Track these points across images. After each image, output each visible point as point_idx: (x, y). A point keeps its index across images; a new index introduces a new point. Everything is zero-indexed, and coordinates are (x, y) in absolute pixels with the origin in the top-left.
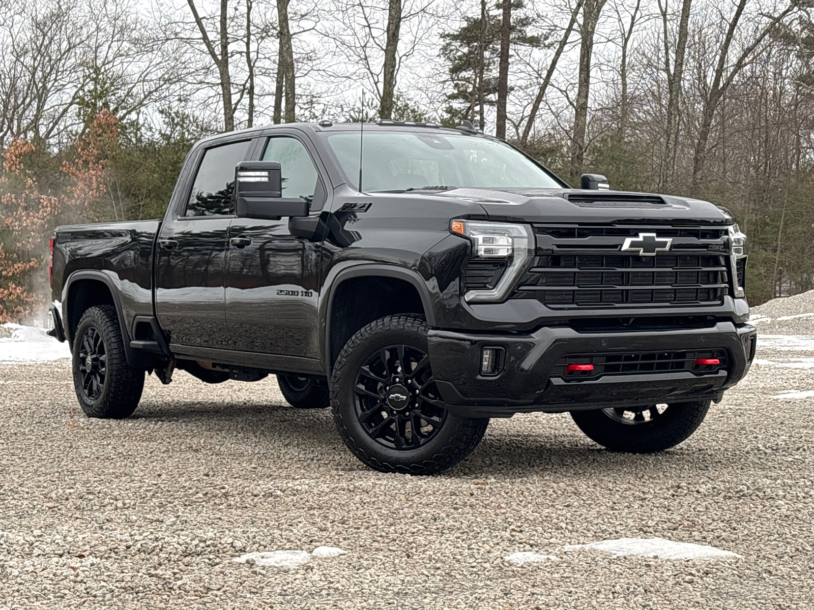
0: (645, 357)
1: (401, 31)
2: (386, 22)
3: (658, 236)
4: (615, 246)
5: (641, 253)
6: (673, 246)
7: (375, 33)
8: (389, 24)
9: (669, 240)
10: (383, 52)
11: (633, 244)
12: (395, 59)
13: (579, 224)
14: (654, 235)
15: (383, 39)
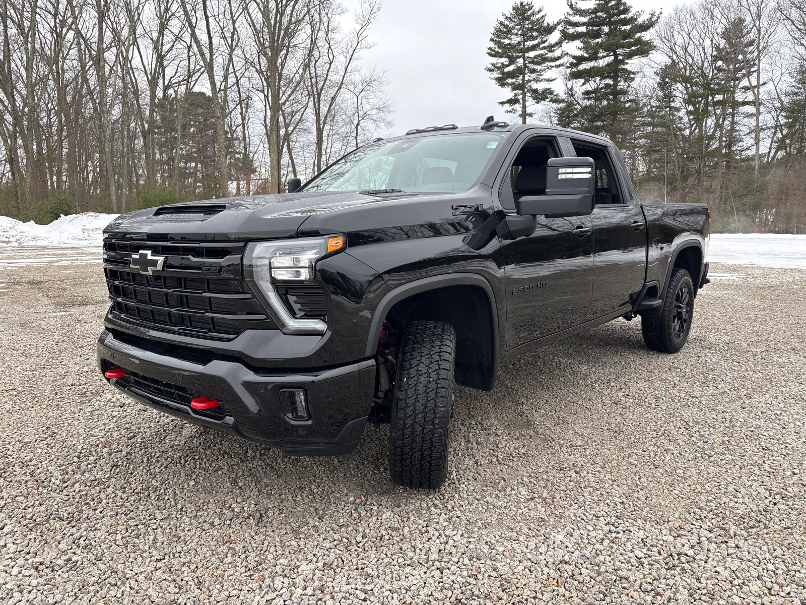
5: (140, 271)
6: (165, 265)
9: (160, 259)
11: (133, 262)
14: (149, 252)
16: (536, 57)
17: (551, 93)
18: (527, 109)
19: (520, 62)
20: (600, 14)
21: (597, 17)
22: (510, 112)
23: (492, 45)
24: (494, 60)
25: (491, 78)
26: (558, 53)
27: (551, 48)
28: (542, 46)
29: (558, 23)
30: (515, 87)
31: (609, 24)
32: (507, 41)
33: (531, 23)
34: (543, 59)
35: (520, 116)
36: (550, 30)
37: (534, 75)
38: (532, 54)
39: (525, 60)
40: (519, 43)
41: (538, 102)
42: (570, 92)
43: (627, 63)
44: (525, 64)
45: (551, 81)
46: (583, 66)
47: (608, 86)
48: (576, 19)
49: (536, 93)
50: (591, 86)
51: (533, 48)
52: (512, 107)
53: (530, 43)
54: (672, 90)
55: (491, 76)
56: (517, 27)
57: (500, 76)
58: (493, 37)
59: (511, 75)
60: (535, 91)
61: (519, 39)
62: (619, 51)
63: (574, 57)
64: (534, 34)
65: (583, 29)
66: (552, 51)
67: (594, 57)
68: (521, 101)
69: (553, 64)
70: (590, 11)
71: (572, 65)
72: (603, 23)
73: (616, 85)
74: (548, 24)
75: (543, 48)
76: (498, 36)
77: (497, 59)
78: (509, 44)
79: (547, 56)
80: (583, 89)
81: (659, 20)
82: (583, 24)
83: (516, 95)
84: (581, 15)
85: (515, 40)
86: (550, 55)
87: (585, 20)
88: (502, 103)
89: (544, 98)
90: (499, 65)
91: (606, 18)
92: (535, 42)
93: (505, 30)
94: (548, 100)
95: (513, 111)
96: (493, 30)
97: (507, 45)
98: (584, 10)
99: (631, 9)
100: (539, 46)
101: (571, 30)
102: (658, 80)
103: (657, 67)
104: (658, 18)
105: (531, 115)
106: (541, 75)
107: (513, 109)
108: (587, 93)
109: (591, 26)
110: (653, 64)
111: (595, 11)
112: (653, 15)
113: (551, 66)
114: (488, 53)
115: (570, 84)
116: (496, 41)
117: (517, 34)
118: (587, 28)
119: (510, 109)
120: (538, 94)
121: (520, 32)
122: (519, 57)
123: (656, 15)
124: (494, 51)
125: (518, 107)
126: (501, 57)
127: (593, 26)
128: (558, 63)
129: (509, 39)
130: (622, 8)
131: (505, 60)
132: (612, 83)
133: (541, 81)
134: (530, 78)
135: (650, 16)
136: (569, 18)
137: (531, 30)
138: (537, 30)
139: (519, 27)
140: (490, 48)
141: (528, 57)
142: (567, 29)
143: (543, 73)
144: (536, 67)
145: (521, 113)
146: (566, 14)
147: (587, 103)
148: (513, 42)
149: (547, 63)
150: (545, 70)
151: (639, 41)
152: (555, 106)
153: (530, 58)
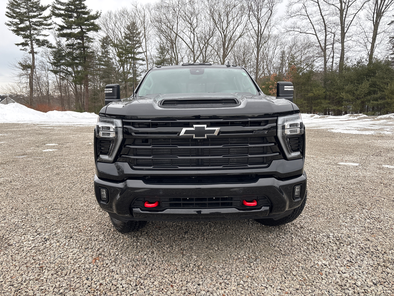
0: (197, 199)
1: (377, 38)
2: (372, 36)
3: (207, 126)
4: (175, 133)
5: (194, 137)
6: (220, 132)
7: (369, 39)
8: (373, 36)
9: (217, 129)
10: (371, 44)
11: (187, 132)
12: (374, 45)
13: (153, 119)
14: (205, 126)
15: (371, 40)
16: (36, 22)
17: (48, 42)
18: (34, 49)
19: (27, 23)
20: (71, 6)
21: (69, 8)
22: (23, 50)
23: (8, 11)
24: (11, 20)
25: (9, 30)
26: (49, 22)
27: (45, 18)
28: (39, 16)
29: (48, 6)
30: (25, 37)
31: (77, 12)
32: (18, 10)
33: (32, 3)
34: (41, 24)
35: (30, 53)
36: (43, 9)
37: (36, 32)
38: (34, 20)
39: (30, 23)
40: (25, 13)
41: (39, 47)
42: (59, 44)
43: (87, 34)
44: (30, 25)
45: (46, 36)
46: (65, 31)
47: (79, 43)
48: (59, 6)
49: (38, 41)
50: (70, 42)
51: (34, 17)
52: (24, 47)
53: (32, 14)
54: (108, 50)
55: (9, 28)
56: (23, 3)
57: (15, 29)
58: (9, 6)
59: (23, 29)
60: (38, 40)
61: (25, 10)
62: (83, 27)
63: (60, 26)
64: (34, 9)
65: (62, 12)
66: (46, 21)
67: (69, 27)
68: (30, 45)
69: (47, 27)
70: (66, 4)
71: (59, 30)
72: (73, 11)
73: (83, 43)
74: (42, 6)
75: (41, 18)
76: (12, 6)
77: (12, 19)
78: (20, 12)
79: (43, 22)
80: (66, 43)
81: (101, 15)
82: (63, 10)
83: (26, 41)
84: (61, 5)
85: (23, 10)
86: (45, 22)
87: (63, 8)
88: (18, 45)
89: (43, 45)
90: (14, 23)
91: (74, 9)
92: (35, 14)
93: (16, 4)
94: (46, 46)
95: (26, 50)
96: (8, 3)
97: (18, 12)
98: (63, 3)
99: (87, 8)
100: (37, 16)
101: (57, 12)
102: (101, 44)
103: (101, 38)
104: (100, 14)
105: (36, 53)
106: (40, 32)
107: (25, 49)
108: (68, 45)
109: (67, 11)
110: (99, 36)
111: (68, 4)
112: (98, 13)
113: (45, 28)
114: (6, 15)
115: (58, 39)
116: (11, 9)
117: (24, 7)
118: (64, 12)
119: (23, 48)
120: (40, 42)
121: (25, 7)
122: (27, 20)
123: (99, 13)
124: (10, 14)
125: (28, 48)
126: (15, 18)
127: (68, 12)
128: (49, 27)
129: (19, 9)
130: (82, 6)
131: (17, 20)
132: (81, 42)
133: (40, 35)
134: (34, 33)
135: (96, 13)
136: (55, 5)
137: (32, 7)
138: (36, 8)
139: (25, 4)
140: (7, 12)
141: (32, 21)
142: (54, 10)
143: (41, 31)
144: (37, 27)
145: (30, 51)
146: (53, 3)
147: (69, 50)
148: (22, 11)
149: (43, 26)
150: (42, 29)
151: (93, 24)
152: (49, 50)
153: (33, 22)
